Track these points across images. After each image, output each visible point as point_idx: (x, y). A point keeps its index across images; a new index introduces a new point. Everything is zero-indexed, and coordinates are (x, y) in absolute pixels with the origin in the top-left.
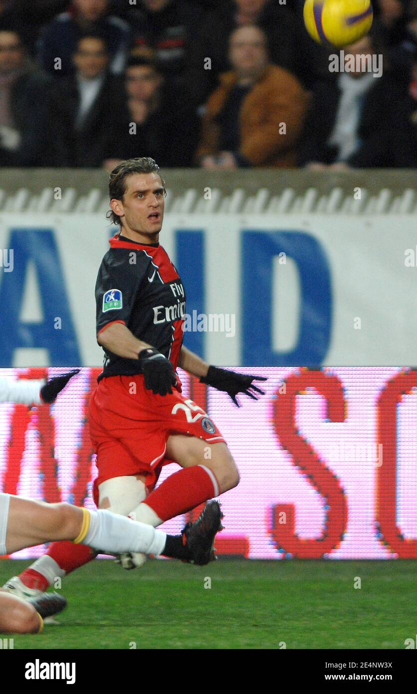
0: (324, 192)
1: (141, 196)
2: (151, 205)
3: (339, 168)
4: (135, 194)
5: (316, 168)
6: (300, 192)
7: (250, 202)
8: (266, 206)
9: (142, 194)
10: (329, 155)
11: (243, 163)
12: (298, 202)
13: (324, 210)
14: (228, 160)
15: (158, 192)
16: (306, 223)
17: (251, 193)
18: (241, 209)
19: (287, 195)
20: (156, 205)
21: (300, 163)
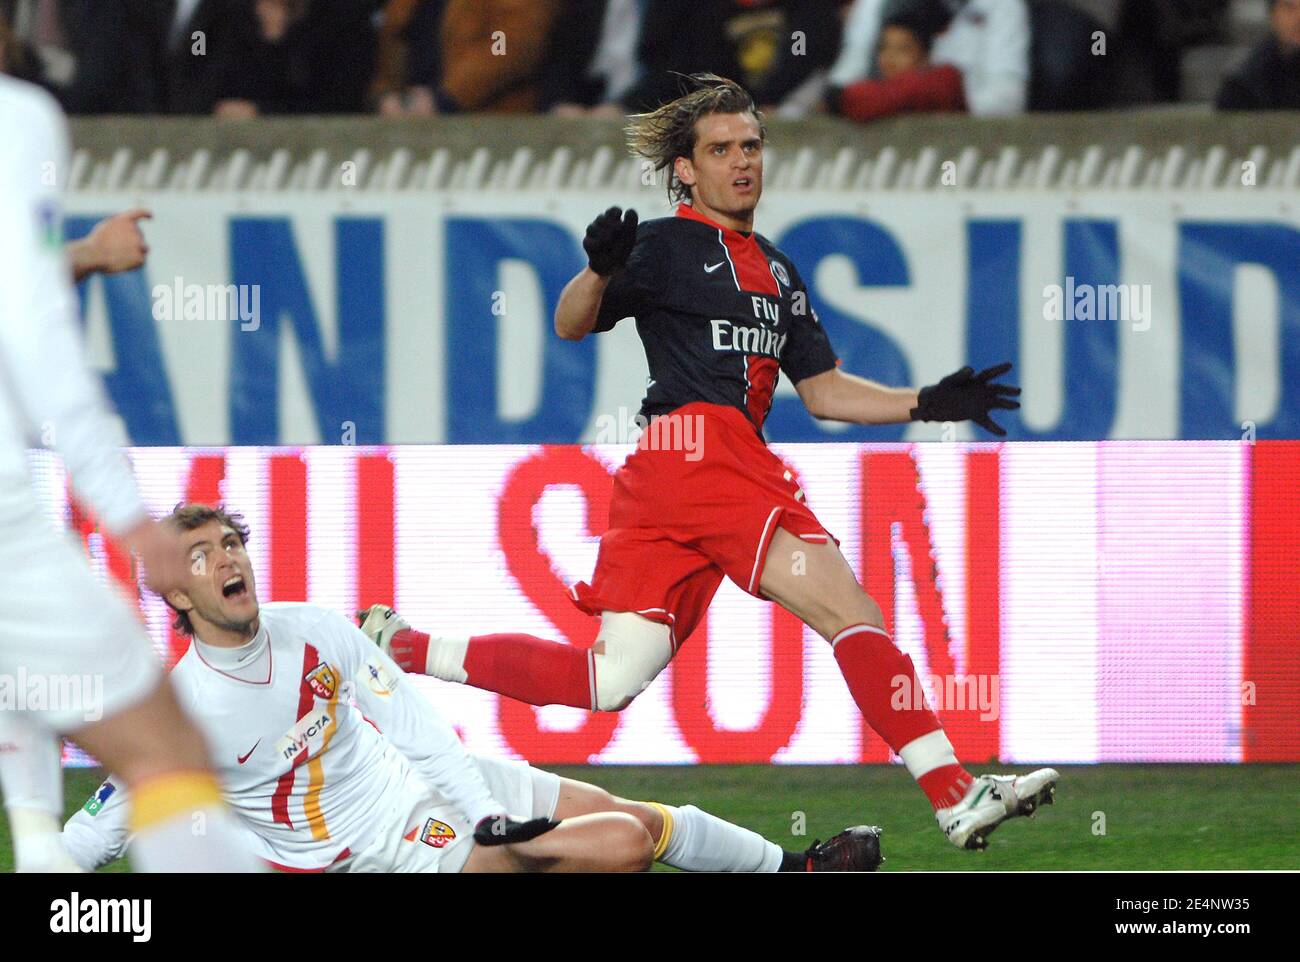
0: (582, 155)
1: (721, 152)
2: (736, 165)
3: (606, 113)
4: (711, 147)
5: (568, 113)
6: (543, 155)
7: (460, 170)
8: (486, 177)
9: (722, 147)
10: (591, 92)
11: (447, 106)
12: (539, 171)
13: (583, 185)
14: (422, 102)
15: (751, 145)
16: (552, 205)
17: (461, 156)
18: (445, 181)
19: (522, 158)
20: (745, 166)
21: (543, 106)
